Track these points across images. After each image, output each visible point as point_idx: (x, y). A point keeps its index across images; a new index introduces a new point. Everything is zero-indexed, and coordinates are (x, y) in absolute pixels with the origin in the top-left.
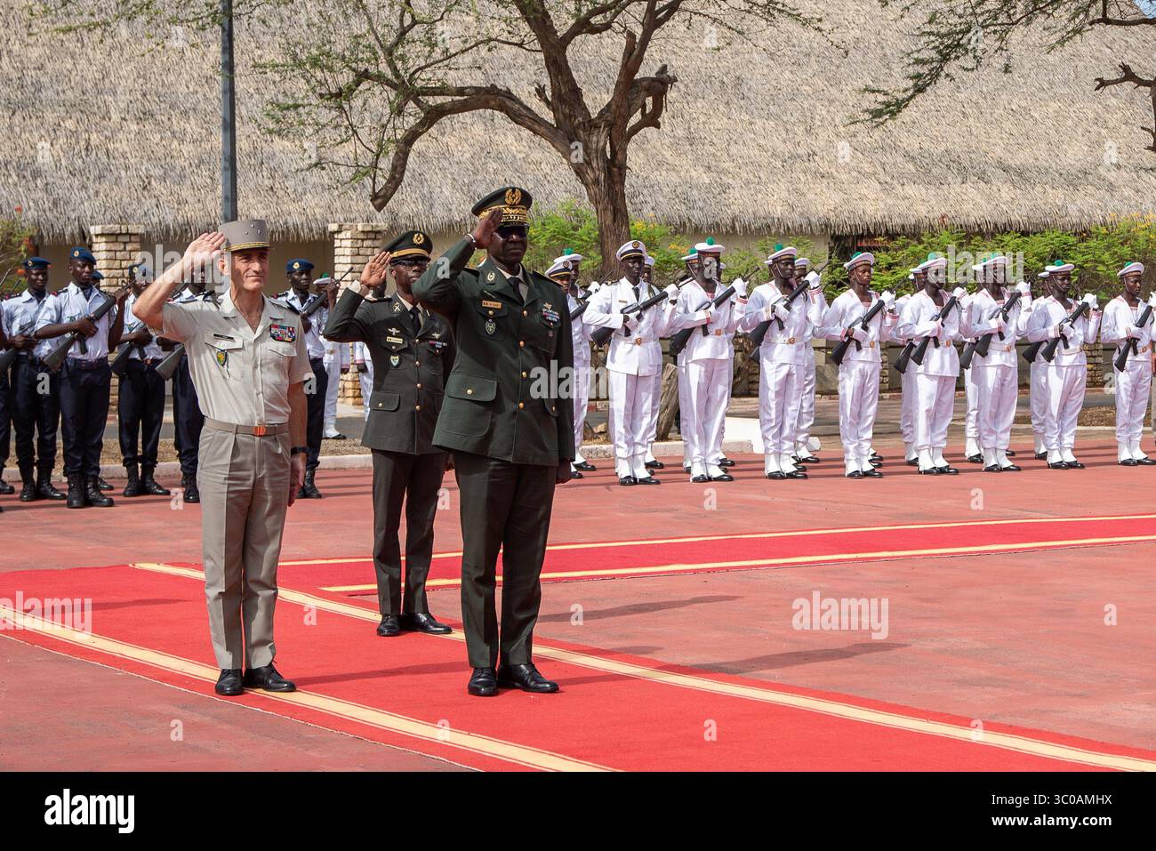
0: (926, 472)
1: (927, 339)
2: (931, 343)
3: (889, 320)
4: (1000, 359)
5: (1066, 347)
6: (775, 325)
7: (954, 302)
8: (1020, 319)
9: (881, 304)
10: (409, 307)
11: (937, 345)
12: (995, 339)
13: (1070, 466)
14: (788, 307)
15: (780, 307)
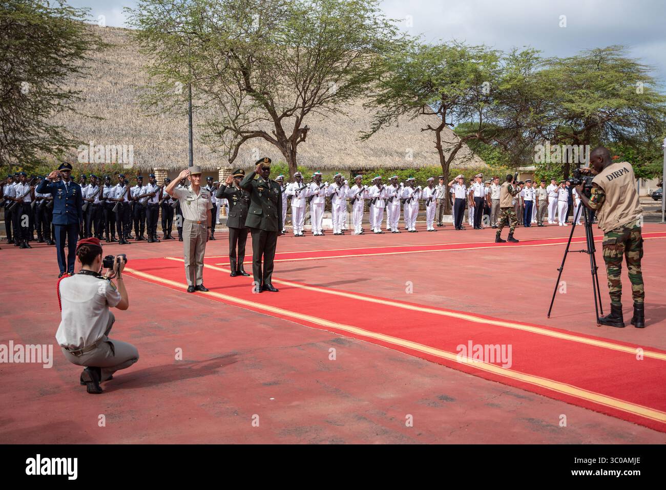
0: (376, 233)
1: (376, 198)
2: (377, 199)
3: (366, 193)
4: (396, 203)
5: (413, 200)
6: (336, 194)
7: (383, 188)
8: (401, 193)
9: (364, 189)
10: (239, 189)
11: (379, 199)
12: (394, 198)
13: (414, 231)
14: (339, 189)
15: (337, 189)
